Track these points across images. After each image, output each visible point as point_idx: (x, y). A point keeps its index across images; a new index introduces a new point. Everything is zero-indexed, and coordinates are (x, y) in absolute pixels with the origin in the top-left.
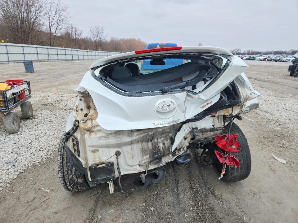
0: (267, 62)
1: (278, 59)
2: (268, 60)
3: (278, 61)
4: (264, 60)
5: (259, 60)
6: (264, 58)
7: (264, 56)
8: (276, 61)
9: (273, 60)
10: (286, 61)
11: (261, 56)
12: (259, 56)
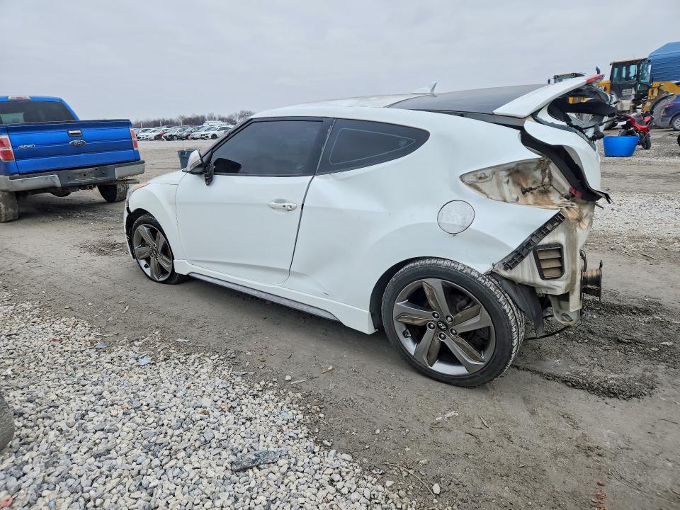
0: (166, 142)
1: (185, 134)
2: (165, 137)
3: (187, 138)
4: (158, 138)
5: (147, 139)
6: (156, 134)
7: (154, 131)
8: (181, 138)
9: (175, 138)
10: (202, 138)
11: (146, 130)
12: (143, 131)
